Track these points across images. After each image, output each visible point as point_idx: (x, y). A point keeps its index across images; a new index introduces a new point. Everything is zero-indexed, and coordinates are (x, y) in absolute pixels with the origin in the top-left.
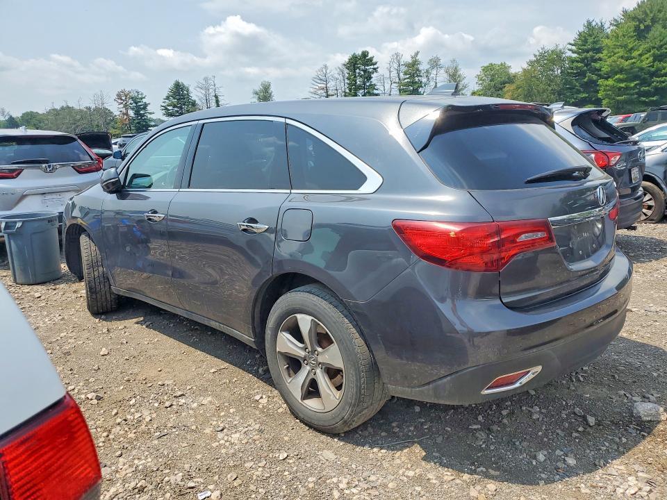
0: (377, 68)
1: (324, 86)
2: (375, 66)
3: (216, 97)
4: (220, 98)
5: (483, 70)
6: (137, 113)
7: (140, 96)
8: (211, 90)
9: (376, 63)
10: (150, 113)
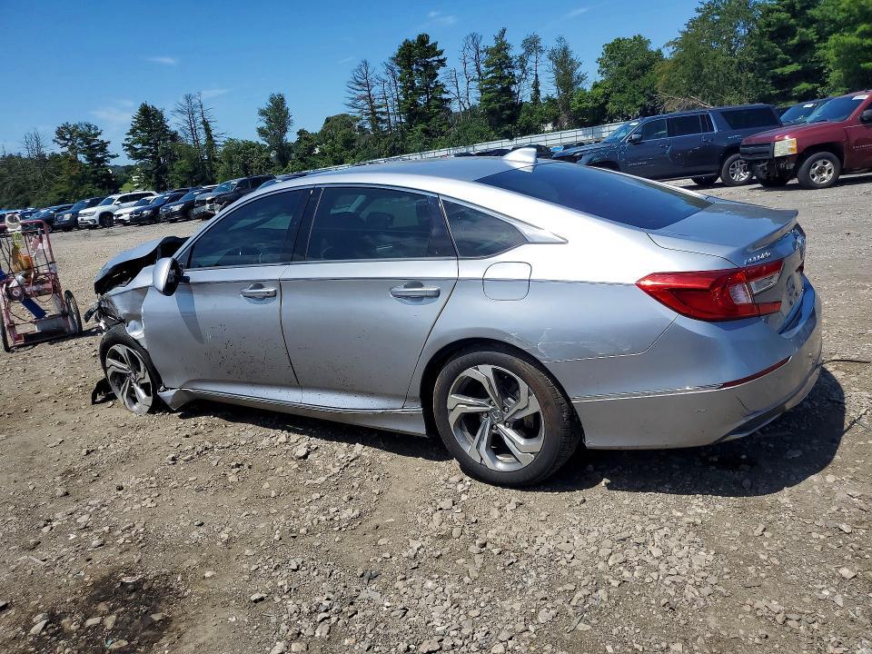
0: (445, 59)
1: (366, 93)
3: (205, 123)
4: (212, 125)
5: (607, 50)
6: (91, 157)
7: (93, 132)
8: (197, 115)
9: (441, 52)
10: (113, 157)
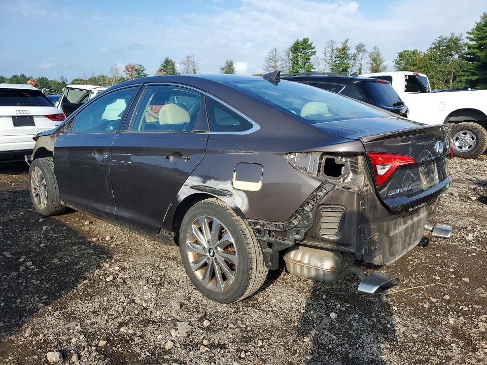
2: (313, 50)
